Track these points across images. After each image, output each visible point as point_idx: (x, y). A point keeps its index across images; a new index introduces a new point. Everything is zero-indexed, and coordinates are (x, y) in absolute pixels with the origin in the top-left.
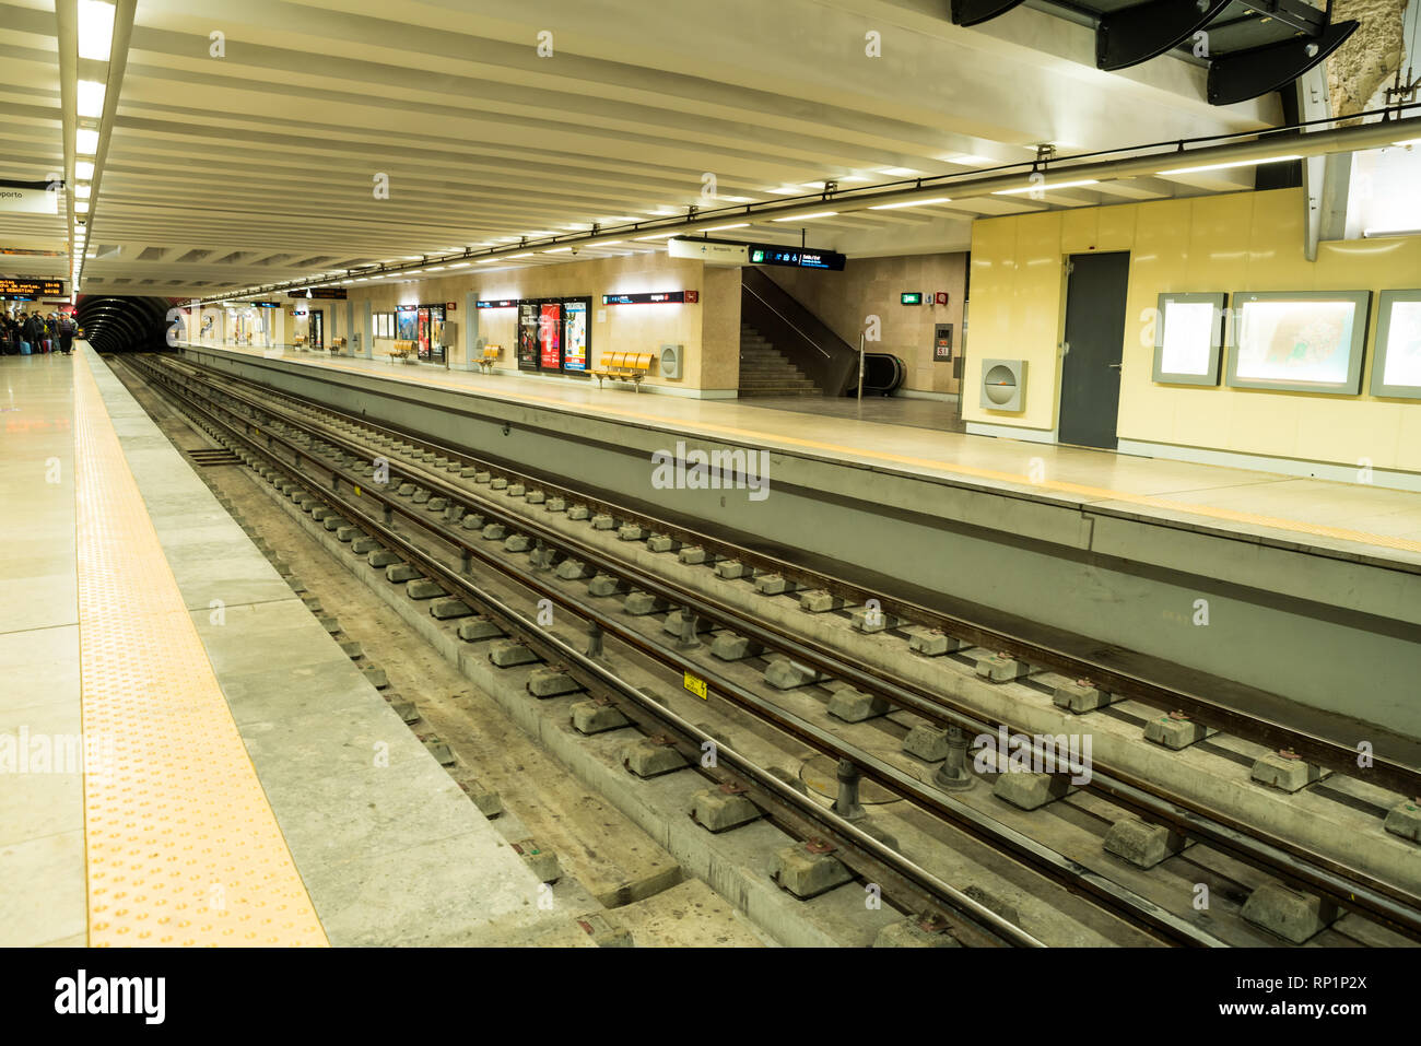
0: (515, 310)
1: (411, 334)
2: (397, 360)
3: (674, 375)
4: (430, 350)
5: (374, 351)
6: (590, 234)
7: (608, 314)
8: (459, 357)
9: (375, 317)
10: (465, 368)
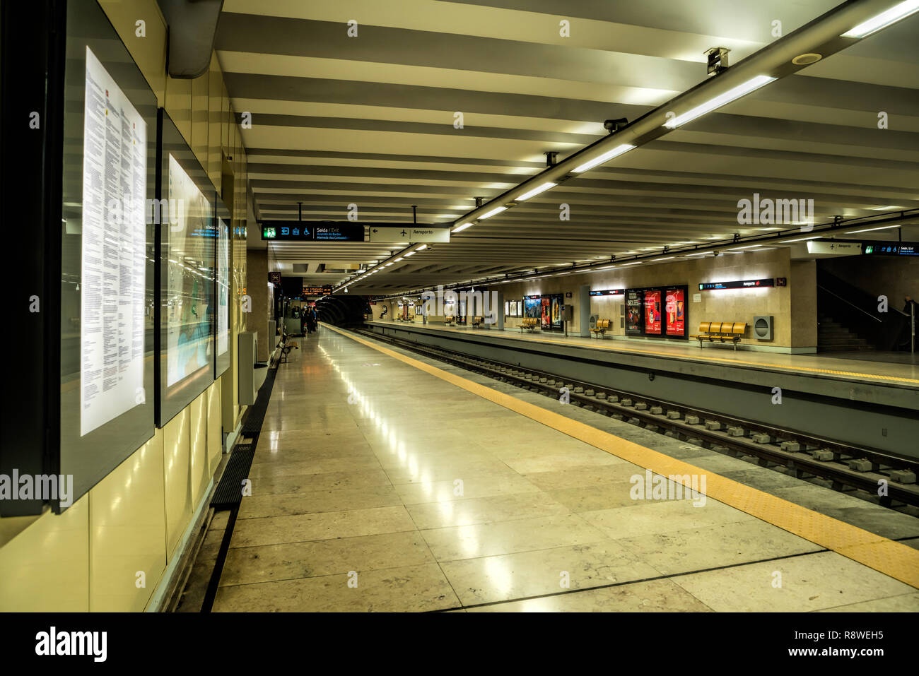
0: (622, 297)
1: (535, 313)
2: (524, 330)
3: (768, 337)
4: (551, 324)
5: (505, 325)
6: (662, 253)
7: (703, 297)
8: (576, 327)
9: (507, 304)
10: (579, 335)
